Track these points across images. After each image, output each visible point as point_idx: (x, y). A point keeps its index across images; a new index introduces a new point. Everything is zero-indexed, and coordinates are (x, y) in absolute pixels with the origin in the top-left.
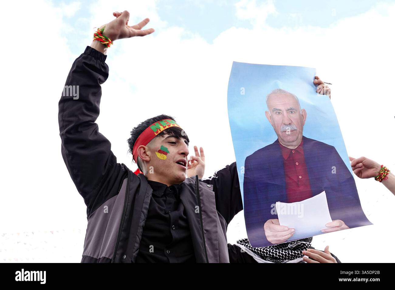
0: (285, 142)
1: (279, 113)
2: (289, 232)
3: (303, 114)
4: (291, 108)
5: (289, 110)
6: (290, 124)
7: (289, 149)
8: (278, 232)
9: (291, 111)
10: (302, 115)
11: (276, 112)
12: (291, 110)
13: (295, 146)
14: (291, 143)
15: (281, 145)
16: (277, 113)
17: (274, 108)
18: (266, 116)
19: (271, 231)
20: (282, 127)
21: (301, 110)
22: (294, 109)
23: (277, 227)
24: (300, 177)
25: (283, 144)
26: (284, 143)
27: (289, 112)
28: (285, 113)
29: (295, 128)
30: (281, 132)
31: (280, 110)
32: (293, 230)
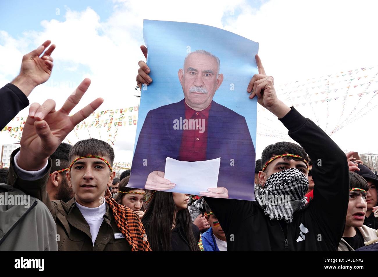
0: (192, 103)
1: (193, 73)
2: (170, 185)
3: (220, 79)
4: (208, 71)
5: (205, 72)
6: (201, 86)
7: (193, 110)
8: (160, 184)
9: (207, 74)
10: (218, 80)
11: (190, 71)
12: (208, 72)
13: (201, 108)
14: (197, 105)
15: (186, 104)
16: (191, 73)
17: (190, 67)
18: (179, 74)
19: (153, 181)
20: (191, 88)
21: (219, 75)
22: (211, 72)
23: (160, 179)
24: (198, 139)
25: (188, 105)
26: (190, 104)
27: (205, 74)
28: (200, 75)
29: (206, 92)
30: (189, 92)
31: (196, 70)
32: (174, 185)
